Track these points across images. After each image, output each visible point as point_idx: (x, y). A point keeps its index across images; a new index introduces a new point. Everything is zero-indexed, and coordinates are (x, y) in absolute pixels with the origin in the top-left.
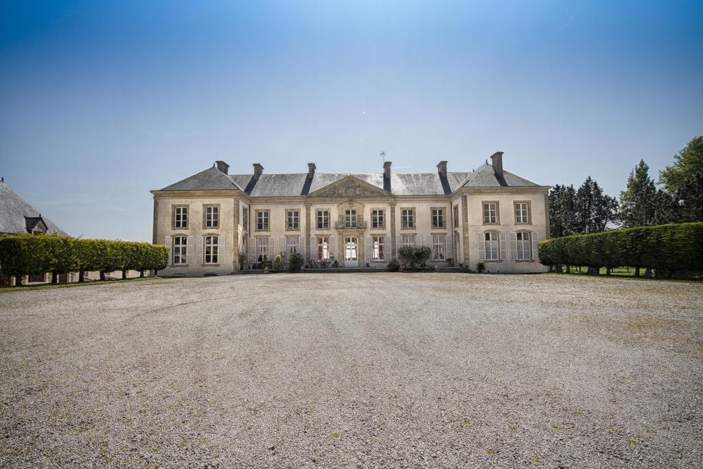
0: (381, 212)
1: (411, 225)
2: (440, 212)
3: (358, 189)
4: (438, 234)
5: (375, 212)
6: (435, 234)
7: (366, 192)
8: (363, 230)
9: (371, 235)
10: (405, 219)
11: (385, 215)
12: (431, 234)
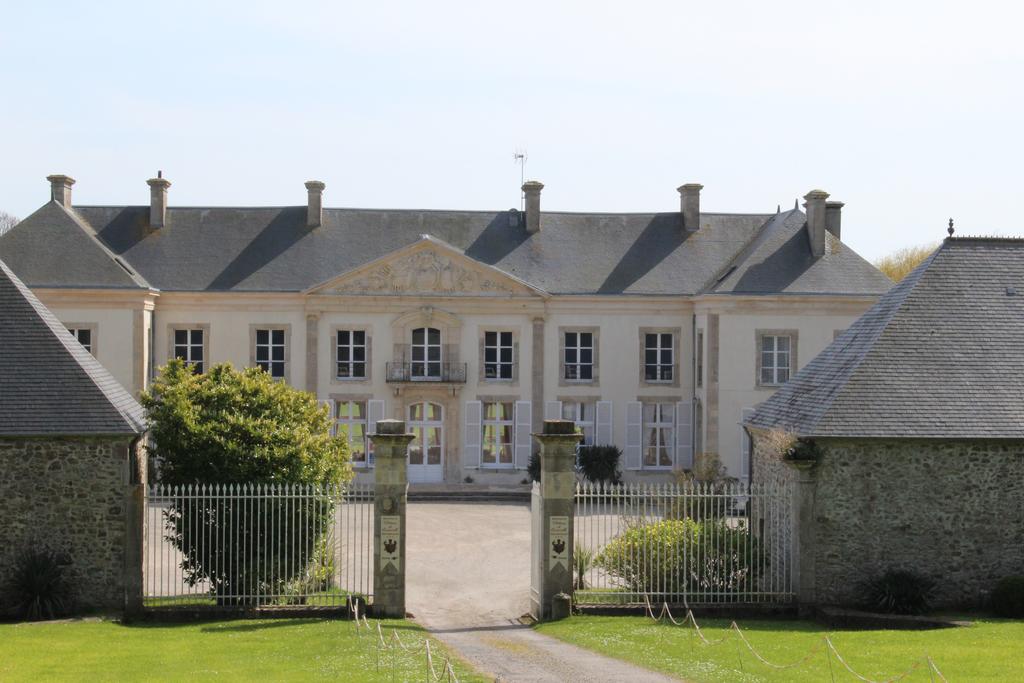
0: (507, 338)
1: (587, 373)
2: (667, 339)
3: (447, 274)
4: (657, 398)
5: (490, 337)
6: (650, 399)
7: (467, 284)
8: (457, 386)
9: (479, 398)
10: (570, 356)
11: (517, 345)
12: (640, 399)
